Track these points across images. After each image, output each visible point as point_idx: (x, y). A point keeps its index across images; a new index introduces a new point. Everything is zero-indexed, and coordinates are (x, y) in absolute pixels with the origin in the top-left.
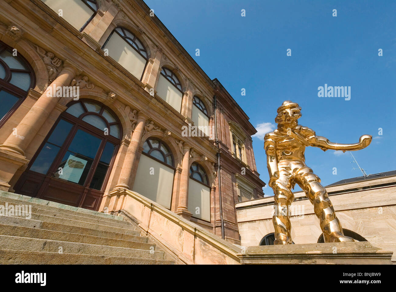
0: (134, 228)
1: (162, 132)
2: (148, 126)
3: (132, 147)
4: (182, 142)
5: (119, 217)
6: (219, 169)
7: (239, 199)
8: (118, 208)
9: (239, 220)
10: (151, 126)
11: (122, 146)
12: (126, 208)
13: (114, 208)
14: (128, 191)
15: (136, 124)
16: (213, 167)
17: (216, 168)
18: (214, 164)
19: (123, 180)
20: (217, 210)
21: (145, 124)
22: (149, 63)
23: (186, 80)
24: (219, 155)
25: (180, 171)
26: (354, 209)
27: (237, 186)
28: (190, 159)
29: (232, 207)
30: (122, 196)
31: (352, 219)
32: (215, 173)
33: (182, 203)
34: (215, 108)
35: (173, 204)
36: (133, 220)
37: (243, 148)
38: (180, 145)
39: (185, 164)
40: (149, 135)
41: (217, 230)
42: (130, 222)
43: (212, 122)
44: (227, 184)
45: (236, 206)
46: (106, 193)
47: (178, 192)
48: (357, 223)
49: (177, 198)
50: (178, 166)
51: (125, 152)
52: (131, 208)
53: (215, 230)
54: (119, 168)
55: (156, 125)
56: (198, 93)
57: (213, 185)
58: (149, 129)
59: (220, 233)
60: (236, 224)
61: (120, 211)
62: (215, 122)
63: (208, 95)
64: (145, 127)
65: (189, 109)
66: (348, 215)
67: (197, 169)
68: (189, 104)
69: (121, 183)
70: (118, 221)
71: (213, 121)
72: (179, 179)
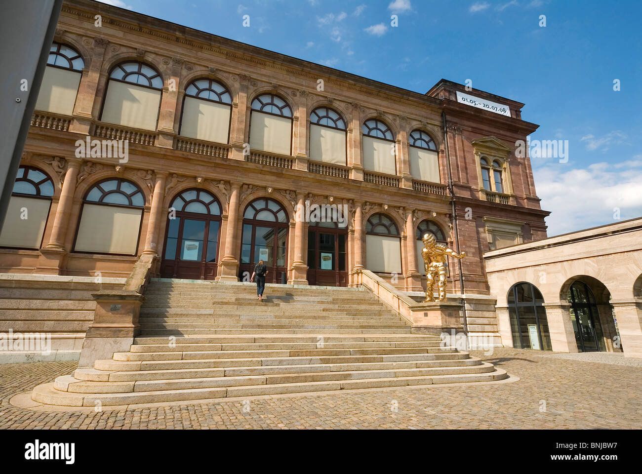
0: (371, 295)
1: (379, 207)
2: (364, 208)
3: (357, 235)
4: (402, 208)
5: (362, 289)
6: (454, 221)
7: (490, 247)
8: (360, 283)
9: (487, 270)
10: (368, 207)
11: (349, 236)
12: (364, 282)
13: (358, 282)
14: (363, 271)
15: (355, 212)
16: (447, 219)
17: (452, 219)
18: (448, 216)
19: (358, 262)
20: (456, 265)
21: (362, 209)
22: (348, 134)
23: (395, 120)
24: (453, 203)
25: (405, 237)
26: (600, 256)
27: (487, 232)
28: (413, 222)
29: (476, 258)
30: (360, 274)
31: (596, 266)
32: (451, 225)
33: (411, 268)
34: (444, 133)
35: (404, 269)
36: (370, 290)
37: (505, 169)
38: (401, 212)
39: (408, 230)
40: (368, 216)
41: (457, 284)
42: (368, 291)
43: (442, 157)
44: (468, 234)
45: (484, 256)
46: (350, 273)
47: (406, 258)
48: (600, 269)
49: (406, 264)
50: (402, 234)
51: (353, 239)
52: (367, 282)
53: (455, 284)
54: (353, 253)
55: (372, 204)
56: (415, 124)
57: (449, 240)
58: (367, 211)
59: (460, 286)
60: (484, 274)
61: (361, 284)
62: (446, 156)
63: (432, 119)
64: (363, 211)
65: (405, 162)
66: (593, 261)
67: (428, 227)
68: (404, 154)
69: (358, 265)
70: (362, 292)
71: (444, 155)
72: (405, 246)
